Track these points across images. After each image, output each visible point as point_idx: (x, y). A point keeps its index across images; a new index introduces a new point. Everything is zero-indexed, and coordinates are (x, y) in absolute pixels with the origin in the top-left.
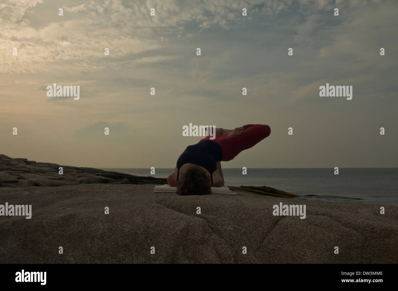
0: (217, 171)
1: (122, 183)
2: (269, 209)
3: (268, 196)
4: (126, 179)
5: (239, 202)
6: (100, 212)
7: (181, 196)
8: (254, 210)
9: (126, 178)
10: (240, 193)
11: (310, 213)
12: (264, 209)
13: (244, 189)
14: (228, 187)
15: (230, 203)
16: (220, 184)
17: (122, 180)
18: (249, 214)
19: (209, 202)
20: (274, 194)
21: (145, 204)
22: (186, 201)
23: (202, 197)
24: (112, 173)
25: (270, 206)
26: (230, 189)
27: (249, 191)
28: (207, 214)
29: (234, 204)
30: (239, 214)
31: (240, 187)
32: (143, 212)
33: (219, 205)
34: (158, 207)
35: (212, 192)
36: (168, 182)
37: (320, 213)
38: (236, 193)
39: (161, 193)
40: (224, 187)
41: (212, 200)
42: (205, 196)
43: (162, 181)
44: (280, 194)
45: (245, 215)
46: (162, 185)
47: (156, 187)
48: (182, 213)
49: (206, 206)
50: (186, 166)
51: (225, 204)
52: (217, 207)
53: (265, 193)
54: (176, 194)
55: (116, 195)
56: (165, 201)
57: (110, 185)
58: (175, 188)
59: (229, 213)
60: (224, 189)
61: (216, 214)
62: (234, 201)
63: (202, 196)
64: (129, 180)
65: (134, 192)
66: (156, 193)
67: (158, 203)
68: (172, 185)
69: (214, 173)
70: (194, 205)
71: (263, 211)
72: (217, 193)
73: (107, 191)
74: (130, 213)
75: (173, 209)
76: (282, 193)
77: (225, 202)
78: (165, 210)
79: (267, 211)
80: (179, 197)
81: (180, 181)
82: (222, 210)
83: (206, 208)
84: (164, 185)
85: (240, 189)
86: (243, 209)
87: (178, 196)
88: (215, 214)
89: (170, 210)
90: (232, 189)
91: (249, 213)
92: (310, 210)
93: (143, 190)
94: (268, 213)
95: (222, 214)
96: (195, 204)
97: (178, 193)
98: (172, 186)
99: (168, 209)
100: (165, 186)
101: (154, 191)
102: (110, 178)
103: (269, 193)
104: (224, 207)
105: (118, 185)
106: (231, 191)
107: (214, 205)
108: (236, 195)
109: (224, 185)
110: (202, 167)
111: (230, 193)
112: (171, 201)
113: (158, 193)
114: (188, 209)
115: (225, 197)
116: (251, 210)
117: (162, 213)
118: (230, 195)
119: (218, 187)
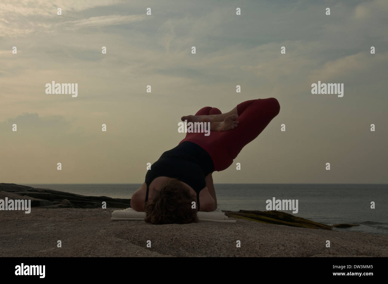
0: (206, 188)
1: (61, 207)
2: (285, 245)
3: (281, 226)
4: (68, 200)
5: (240, 234)
6: (27, 252)
7: (152, 226)
8: (263, 246)
9: (67, 198)
10: (240, 220)
11: (347, 251)
12: (278, 245)
13: (244, 214)
14: (223, 211)
15: (227, 236)
16: (211, 207)
17: (61, 201)
18: (256, 253)
19: (195, 234)
20: (289, 223)
21: (98, 238)
22: (160, 233)
23: (184, 227)
24: (46, 191)
25: (287, 240)
26: (226, 215)
27: (252, 218)
28: (192, 252)
29: (233, 237)
30: (241, 252)
31: (238, 212)
32: (94, 250)
33: (209, 239)
34: (117, 242)
35: (200, 219)
36: (131, 205)
37: (362, 252)
38: (234, 221)
39: (122, 222)
40: (218, 211)
41: (200, 231)
42: (188, 225)
43: (123, 204)
44: (299, 222)
45: (249, 254)
46: (123, 210)
47: (114, 211)
48: (155, 252)
49: (191, 240)
50: (160, 181)
51: (220, 238)
52: (207, 241)
53: (276, 220)
54: (145, 222)
55: (53, 225)
56: (128, 233)
57: (42, 209)
58: (143, 214)
59: (225, 251)
60: (217, 215)
61: (206, 253)
62: (233, 233)
63: (184, 225)
64: (71, 202)
65: (80, 219)
66: (114, 221)
67: (118, 236)
68: (138, 208)
69: (201, 192)
70: (172, 240)
71: (276, 248)
72: (207, 221)
73: (38, 219)
74: (74, 252)
75: (140, 246)
76: (302, 220)
77: (220, 234)
78: (128, 246)
79: (282, 248)
80: (149, 226)
81: (150, 202)
82: (215, 246)
83: (190, 244)
84: (127, 209)
85: (239, 215)
86: (247, 245)
87: (147, 225)
88: (204, 252)
89: (136, 246)
90: (229, 214)
91: (255, 251)
92: (347, 247)
93: (93, 216)
94: (284, 250)
95: (215, 252)
96: (174, 238)
97: (148, 221)
98: (138, 211)
99: (133, 245)
100: (128, 211)
101: (112, 218)
102: (41, 198)
103: (282, 221)
104: (217, 241)
105: (55, 210)
106: (227, 217)
107: (203, 238)
108: (235, 224)
109: (216, 208)
110: (184, 183)
111: (226, 221)
112: (138, 233)
113: (118, 221)
114: (164, 244)
115: (219, 227)
116: (258, 246)
117: (123, 251)
118: (227, 224)
119: (207, 211)
